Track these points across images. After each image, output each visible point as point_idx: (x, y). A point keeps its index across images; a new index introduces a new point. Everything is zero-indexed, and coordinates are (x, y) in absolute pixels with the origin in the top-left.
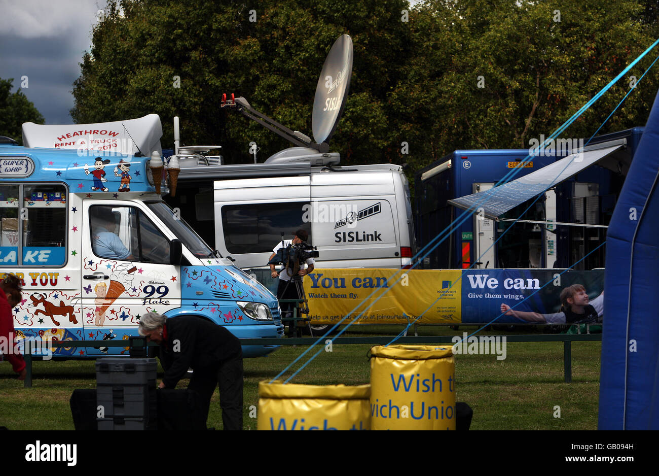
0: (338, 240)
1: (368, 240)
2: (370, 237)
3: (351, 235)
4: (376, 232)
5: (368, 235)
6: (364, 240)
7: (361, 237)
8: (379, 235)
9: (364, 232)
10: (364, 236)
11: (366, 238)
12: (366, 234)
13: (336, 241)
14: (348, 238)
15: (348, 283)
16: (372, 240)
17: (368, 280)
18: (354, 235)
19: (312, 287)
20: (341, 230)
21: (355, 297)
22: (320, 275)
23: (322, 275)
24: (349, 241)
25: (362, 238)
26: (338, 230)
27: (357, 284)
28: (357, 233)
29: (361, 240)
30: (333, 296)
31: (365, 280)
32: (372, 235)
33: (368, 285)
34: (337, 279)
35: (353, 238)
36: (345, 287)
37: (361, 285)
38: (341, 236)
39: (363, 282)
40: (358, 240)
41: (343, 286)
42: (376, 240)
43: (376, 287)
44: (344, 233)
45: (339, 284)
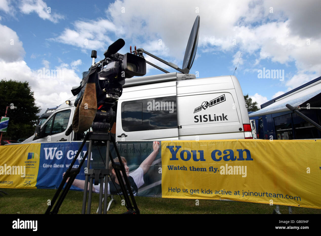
0: (196, 120)
1: (218, 120)
2: (219, 118)
3: (206, 117)
4: (223, 114)
5: (218, 117)
6: (215, 120)
7: (212, 118)
8: (226, 116)
9: (215, 115)
10: (215, 117)
11: (216, 119)
12: (216, 116)
13: (195, 122)
14: (203, 119)
15: (207, 156)
16: (221, 120)
17: (228, 153)
18: (208, 117)
19: (171, 159)
20: (198, 113)
21: (216, 171)
22: (178, 147)
23: (180, 147)
24: (204, 121)
25: (214, 119)
26: (196, 114)
27: (217, 157)
28: (210, 115)
29: (213, 120)
30: (192, 169)
31: (225, 152)
32: (220, 117)
33: (229, 157)
34: (196, 151)
35: (207, 119)
36: (205, 160)
37: (221, 158)
38: (199, 118)
39: (223, 155)
40: (210, 120)
41: (202, 159)
42: (224, 120)
43: (238, 160)
44: (201, 116)
45: (198, 157)
